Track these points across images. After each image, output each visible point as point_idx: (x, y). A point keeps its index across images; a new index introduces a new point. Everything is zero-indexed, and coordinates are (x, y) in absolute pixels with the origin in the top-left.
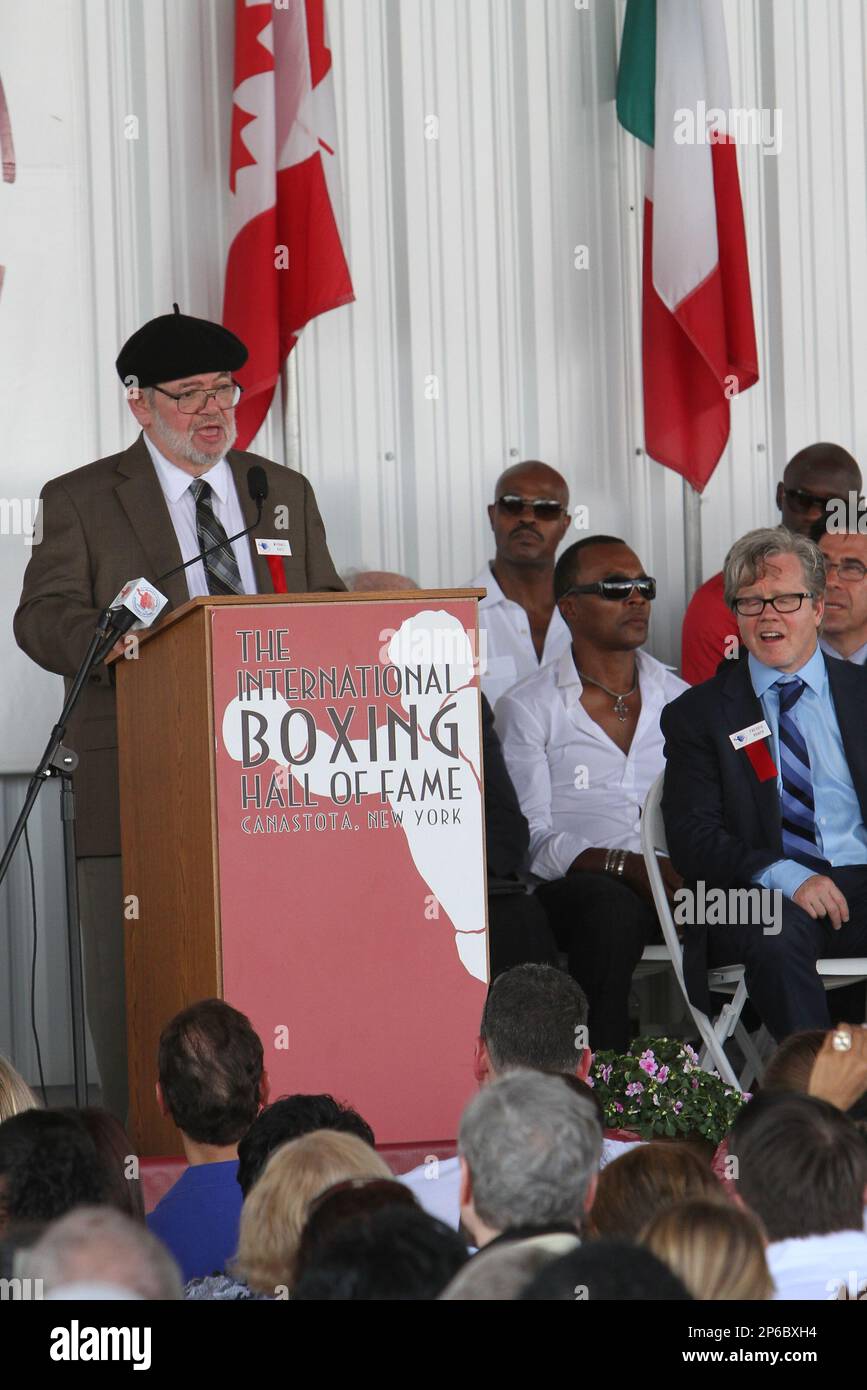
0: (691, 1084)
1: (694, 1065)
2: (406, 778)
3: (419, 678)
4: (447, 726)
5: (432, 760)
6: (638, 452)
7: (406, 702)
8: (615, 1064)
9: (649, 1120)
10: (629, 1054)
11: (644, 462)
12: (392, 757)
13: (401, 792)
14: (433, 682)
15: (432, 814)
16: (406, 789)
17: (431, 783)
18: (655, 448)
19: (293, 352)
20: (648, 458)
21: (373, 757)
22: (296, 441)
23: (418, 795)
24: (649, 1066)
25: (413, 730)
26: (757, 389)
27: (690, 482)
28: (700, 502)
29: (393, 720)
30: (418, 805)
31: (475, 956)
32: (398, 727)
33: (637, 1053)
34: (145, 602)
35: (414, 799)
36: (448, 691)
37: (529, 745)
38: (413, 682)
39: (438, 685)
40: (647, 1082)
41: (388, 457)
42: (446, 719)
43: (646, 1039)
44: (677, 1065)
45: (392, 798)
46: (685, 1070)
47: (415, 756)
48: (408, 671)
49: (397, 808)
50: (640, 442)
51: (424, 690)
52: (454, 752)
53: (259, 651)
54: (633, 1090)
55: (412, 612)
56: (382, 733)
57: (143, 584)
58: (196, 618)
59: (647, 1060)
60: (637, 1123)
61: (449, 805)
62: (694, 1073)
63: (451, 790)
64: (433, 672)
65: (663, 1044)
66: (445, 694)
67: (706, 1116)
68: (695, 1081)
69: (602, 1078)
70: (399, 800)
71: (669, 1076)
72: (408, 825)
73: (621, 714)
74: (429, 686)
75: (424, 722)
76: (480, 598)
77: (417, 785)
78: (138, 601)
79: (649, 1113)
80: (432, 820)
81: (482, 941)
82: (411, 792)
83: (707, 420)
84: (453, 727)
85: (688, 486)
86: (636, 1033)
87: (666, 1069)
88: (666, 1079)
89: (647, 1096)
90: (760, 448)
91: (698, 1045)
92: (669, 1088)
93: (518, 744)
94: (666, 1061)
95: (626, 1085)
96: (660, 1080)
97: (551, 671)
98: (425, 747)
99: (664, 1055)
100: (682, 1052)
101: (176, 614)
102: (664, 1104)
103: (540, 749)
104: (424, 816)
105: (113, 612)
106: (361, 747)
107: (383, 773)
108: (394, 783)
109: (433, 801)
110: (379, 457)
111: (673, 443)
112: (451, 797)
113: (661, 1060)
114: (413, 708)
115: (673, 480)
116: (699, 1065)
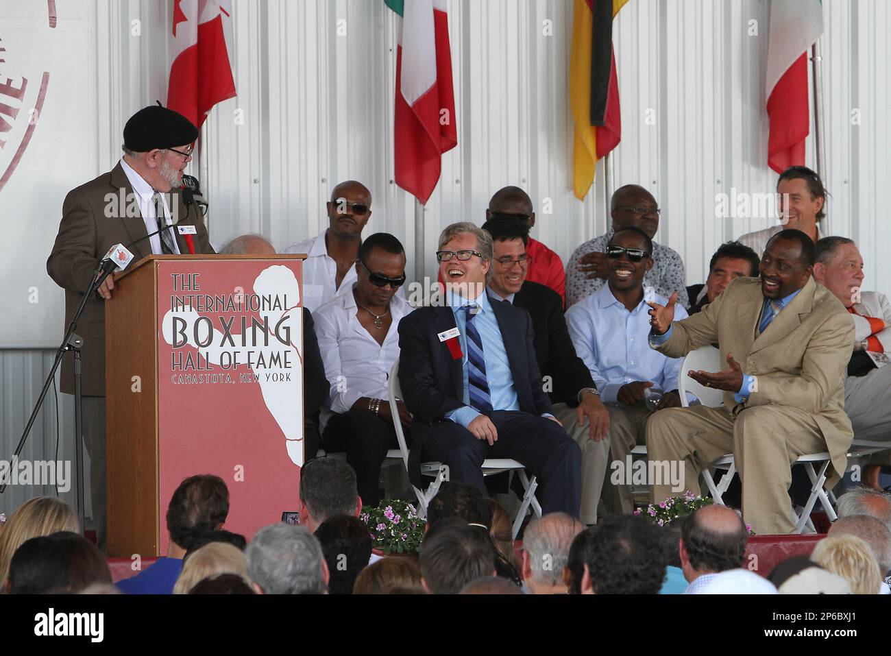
0: (412, 525)
1: (414, 515)
2: (261, 356)
3: (269, 302)
4: (284, 328)
5: (276, 346)
6: (391, 182)
7: (262, 315)
8: (371, 513)
9: (389, 544)
10: (379, 508)
11: (394, 187)
12: (254, 344)
13: (259, 364)
14: (277, 304)
15: (275, 376)
16: (261, 362)
17: (275, 359)
18: (400, 181)
19: (205, 122)
20: (396, 185)
21: (244, 344)
22: (206, 172)
23: (267, 366)
24: (390, 515)
25: (266, 330)
26: (456, 149)
27: (418, 199)
28: (424, 210)
29: (255, 324)
30: (268, 371)
31: (296, 453)
32: (257, 328)
33: (383, 507)
34: (122, 256)
35: (265, 368)
36: (285, 309)
37: (327, 338)
38: (266, 304)
39: (280, 306)
40: (388, 523)
41: (255, 182)
42: (285, 324)
43: (388, 500)
44: (404, 514)
45: (254, 367)
46: (409, 518)
47: (266, 344)
48: (264, 298)
49: (256, 372)
50: (392, 177)
51: (272, 308)
52: (288, 342)
53: (183, 285)
54: (380, 527)
55: (267, 266)
56: (249, 331)
57: (120, 247)
58: (149, 266)
59: (388, 511)
60: (382, 545)
61: (284, 371)
62: (414, 519)
63: (286, 363)
64: (277, 299)
65: (397, 502)
66: (284, 311)
67: (419, 542)
68: (414, 523)
69: (364, 520)
70: (257, 368)
71: (400, 520)
72: (262, 381)
73: (378, 325)
74: (275, 306)
75: (272, 325)
76: (304, 259)
77: (267, 359)
78: (118, 256)
79: (389, 540)
80: (275, 379)
81: (300, 445)
82: (264, 364)
83: (429, 166)
84: (288, 329)
85: (418, 201)
86: (383, 497)
87: (398, 517)
88: (398, 522)
89: (388, 531)
90: (457, 181)
91: (416, 504)
92: (400, 527)
93: (323, 338)
94: (398, 512)
95: (376, 525)
96: (395, 522)
97: (341, 300)
98: (272, 339)
99: (397, 509)
100: (407, 508)
101: (139, 263)
102: (397, 535)
103: (334, 340)
104: (271, 376)
105: (104, 262)
106: (237, 338)
107: (249, 352)
108: (255, 358)
109: (276, 369)
110: (250, 182)
111: (410, 177)
112: (286, 367)
113: (396, 511)
114: (266, 318)
115: (410, 198)
116: (416, 515)
